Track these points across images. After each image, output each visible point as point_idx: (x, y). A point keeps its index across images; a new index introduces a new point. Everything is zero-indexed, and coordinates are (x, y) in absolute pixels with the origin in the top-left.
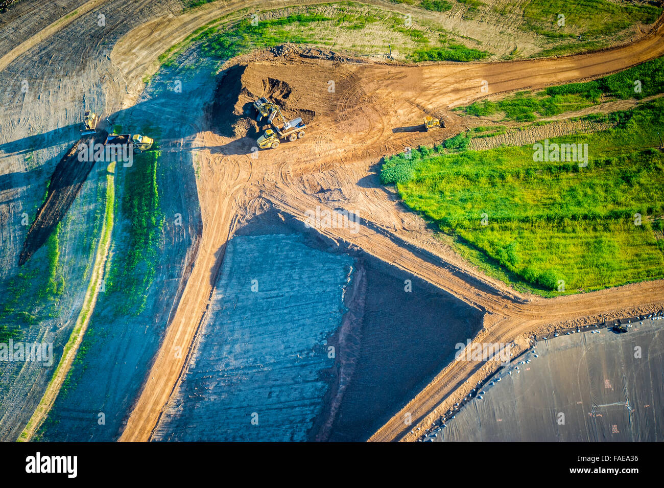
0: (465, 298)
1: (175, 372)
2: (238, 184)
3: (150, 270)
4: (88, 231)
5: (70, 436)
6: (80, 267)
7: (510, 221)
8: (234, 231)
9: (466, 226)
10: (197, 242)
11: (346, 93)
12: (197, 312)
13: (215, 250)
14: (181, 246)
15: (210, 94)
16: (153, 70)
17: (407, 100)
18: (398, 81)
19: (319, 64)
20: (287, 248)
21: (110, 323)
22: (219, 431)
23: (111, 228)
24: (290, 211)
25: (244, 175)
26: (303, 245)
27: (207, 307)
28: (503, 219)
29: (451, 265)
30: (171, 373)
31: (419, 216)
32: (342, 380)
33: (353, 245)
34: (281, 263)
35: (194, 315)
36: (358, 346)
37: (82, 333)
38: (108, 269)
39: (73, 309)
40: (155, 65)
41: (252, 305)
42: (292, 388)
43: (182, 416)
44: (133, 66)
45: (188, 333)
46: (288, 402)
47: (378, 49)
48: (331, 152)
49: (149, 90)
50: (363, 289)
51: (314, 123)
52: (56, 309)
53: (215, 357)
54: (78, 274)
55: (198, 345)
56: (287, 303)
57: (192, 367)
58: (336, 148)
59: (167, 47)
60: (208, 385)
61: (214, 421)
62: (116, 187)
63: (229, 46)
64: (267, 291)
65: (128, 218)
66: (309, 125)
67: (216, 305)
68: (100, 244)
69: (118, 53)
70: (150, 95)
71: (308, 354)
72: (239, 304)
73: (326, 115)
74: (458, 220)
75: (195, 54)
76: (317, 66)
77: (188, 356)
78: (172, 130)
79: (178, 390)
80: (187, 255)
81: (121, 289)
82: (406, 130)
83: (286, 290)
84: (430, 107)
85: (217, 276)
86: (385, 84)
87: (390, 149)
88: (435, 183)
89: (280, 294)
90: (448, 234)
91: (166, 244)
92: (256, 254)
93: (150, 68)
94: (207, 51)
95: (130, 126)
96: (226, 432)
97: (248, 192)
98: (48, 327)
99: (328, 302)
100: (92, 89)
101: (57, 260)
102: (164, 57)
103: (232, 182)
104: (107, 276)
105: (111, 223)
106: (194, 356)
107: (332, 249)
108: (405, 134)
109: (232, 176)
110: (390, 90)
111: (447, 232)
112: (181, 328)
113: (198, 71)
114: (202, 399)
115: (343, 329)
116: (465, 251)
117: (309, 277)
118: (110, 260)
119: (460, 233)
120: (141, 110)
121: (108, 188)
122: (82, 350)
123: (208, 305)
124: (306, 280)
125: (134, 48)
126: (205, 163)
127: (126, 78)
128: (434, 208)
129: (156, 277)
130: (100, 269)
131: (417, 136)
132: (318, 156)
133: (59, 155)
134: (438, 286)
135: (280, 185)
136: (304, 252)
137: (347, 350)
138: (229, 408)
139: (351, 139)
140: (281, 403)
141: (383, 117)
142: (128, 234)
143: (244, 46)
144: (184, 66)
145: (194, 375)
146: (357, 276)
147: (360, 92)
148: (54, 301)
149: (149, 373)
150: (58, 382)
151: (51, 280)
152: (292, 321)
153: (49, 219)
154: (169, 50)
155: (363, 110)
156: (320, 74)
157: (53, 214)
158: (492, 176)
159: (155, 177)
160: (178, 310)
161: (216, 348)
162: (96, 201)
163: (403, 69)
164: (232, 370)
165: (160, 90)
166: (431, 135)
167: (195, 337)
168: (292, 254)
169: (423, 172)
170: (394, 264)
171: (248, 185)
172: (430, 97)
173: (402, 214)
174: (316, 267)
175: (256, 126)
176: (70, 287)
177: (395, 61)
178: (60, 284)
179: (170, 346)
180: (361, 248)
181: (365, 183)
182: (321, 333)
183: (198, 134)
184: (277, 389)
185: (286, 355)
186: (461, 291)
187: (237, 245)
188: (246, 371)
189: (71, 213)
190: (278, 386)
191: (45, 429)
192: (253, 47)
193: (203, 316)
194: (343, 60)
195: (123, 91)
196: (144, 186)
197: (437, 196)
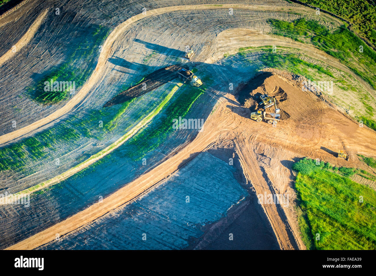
0: (281, 243)
1: (129, 197)
2: (228, 128)
3: (157, 144)
4: (144, 109)
5: (61, 197)
6: (129, 124)
7: (336, 222)
8: (208, 149)
9: (314, 211)
10: (187, 144)
11: (312, 116)
12: (162, 176)
13: (192, 152)
14: (179, 141)
15: (248, 79)
16: (233, 52)
17: (339, 137)
18: (342, 125)
19: (310, 95)
20: (224, 171)
21: (121, 157)
22: (126, 236)
23: (156, 114)
24: (240, 155)
25: (234, 126)
26: (232, 175)
27: (168, 177)
28: (334, 219)
29: (289, 224)
30: (127, 197)
31: (296, 194)
32: (197, 247)
33: (253, 188)
34: (216, 177)
35: (159, 176)
36: (217, 236)
37: (105, 154)
38: (139, 132)
39: (110, 141)
40: (235, 50)
41: (188, 188)
42: (172, 237)
43: (116, 219)
44: (225, 45)
45: (149, 183)
46: (166, 242)
47: (345, 105)
48: (283, 140)
49: (223, 61)
50: (241, 211)
51: (286, 121)
52: (102, 136)
53: (153, 201)
54: (124, 127)
55: (150, 191)
56: (203, 196)
57: (139, 200)
58: (287, 139)
59: (247, 46)
60: (139, 212)
61: (127, 230)
62: (173, 96)
63: (276, 62)
64: (200, 185)
65: (167, 114)
66: (283, 121)
67: (173, 178)
68: (145, 118)
69: (223, 35)
70: (222, 63)
71: (192, 225)
72: (183, 184)
73: (295, 121)
74: (312, 206)
75: (258, 56)
76: (308, 95)
77: (141, 193)
78: (218, 85)
79: (125, 206)
80: (178, 147)
81: (138, 145)
82: (327, 151)
83: (208, 190)
84: (348, 147)
85: (184, 165)
86: (335, 123)
87: (312, 155)
88: (318, 183)
89: (204, 191)
90: (302, 210)
91: (173, 137)
92: (209, 166)
93: (232, 51)
94: (264, 58)
95: (201, 72)
96: (128, 238)
97: (229, 135)
98: (93, 142)
99: (220, 207)
100: (198, 45)
101: (121, 114)
102: (242, 49)
103: (225, 126)
104: (137, 135)
105: (158, 112)
106: (144, 195)
107: (242, 184)
108: (326, 152)
109: (228, 123)
110: (335, 127)
111: (302, 209)
112: (148, 179)
113: (251, 65)
114: (131, 217)
115: (217, 224)
116: (303, 222)
117: (222, 191)
118: (144, 128)
119: (309, 213)
120: (212, 68)
121: (169, 95)
122: (99, 162)
123: (169, 176)
124: (220, 191)
125: (232, 37)
126: (220, 109)
127: (217, 49)
128: (306, 194)
129: (157, 149)
130: (136, 130)
131: (330, 157)
132: (275, 138)
133: (160, 67)
134: (274, 231)
135: (246, 140)
136: (230, 178)
137: (211, 235)
138: (139, 229)
139: (297, 139)
140: (162, 240)
141: (321, 139)
142: (161, 122)
143: (282, 66)
144: (248, 59)
145: (137, 204)
146: (244, 203)
147: (320, 120)
148: (105, 132)
149: (117, 190)
150: (77, 170)
151: (111, 122)
152: (198, 206)
153: (133, 93)
154: (248, 48)
155: (315, 129)
156: (307, 100)
157: (136, 92)
158: (348, 196)
159: (193, 102)
160: (154, 170)
161: (156, 197)
162: (159, 97)
163: (349, 121)
164: (154, 212)
165: (228, 64)
166: (338, 161)
167: (151, 187)
168: (224, 175)
169: (317, 174)
170: (264, 208)
171: (231, 132)
172: (352, 142)
173: (289, 188)
174: (229, 188)
175: (257, 106)
176: (117, 130)
177: (348, 115)
178: (113, 126)
179: (136, 184)
180: (255, 191)
181: (286, 163)
182: (206, 220)
183: (227, 94)
184: (165, 233)
185: (183, 220)
186: (282, 239)
187: (204, 156)
188: (160, 216)
189: (144, 97)
190: (168, 232)
191: (53, 187)
192: (286, 69)
193: (163, 179)
194: (323, 100)
195: (211, 54)
196: (185, 104)
197: (313, 190)
